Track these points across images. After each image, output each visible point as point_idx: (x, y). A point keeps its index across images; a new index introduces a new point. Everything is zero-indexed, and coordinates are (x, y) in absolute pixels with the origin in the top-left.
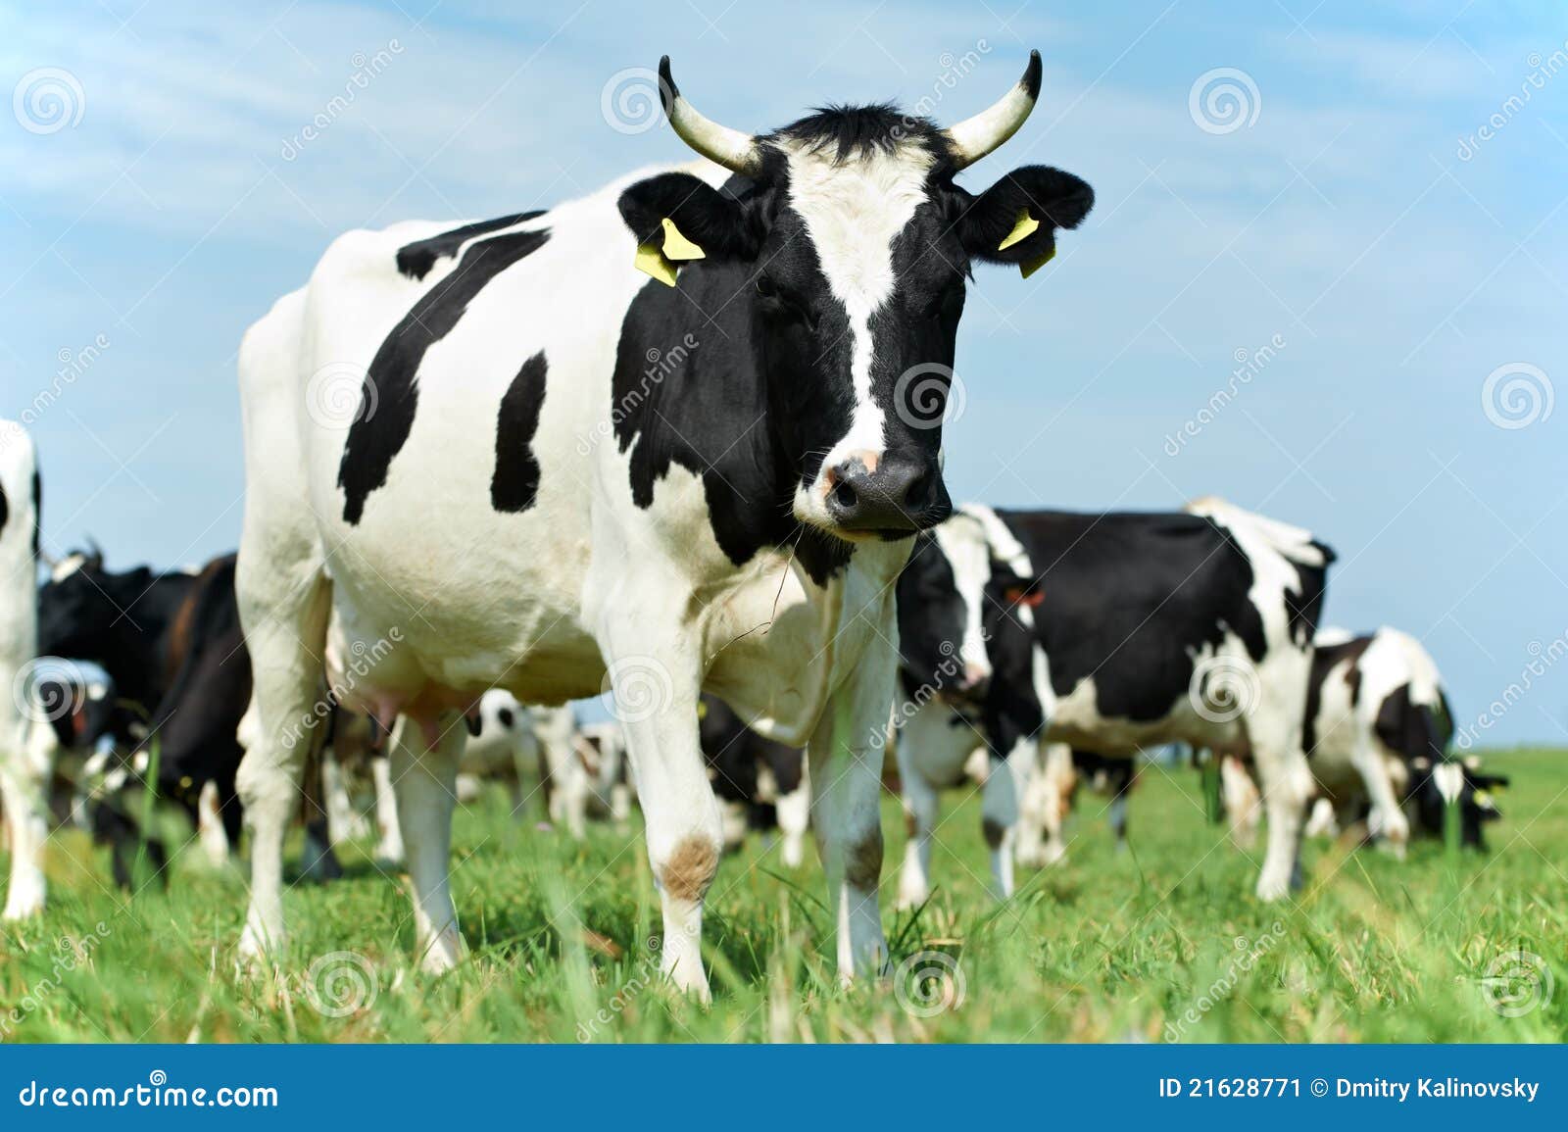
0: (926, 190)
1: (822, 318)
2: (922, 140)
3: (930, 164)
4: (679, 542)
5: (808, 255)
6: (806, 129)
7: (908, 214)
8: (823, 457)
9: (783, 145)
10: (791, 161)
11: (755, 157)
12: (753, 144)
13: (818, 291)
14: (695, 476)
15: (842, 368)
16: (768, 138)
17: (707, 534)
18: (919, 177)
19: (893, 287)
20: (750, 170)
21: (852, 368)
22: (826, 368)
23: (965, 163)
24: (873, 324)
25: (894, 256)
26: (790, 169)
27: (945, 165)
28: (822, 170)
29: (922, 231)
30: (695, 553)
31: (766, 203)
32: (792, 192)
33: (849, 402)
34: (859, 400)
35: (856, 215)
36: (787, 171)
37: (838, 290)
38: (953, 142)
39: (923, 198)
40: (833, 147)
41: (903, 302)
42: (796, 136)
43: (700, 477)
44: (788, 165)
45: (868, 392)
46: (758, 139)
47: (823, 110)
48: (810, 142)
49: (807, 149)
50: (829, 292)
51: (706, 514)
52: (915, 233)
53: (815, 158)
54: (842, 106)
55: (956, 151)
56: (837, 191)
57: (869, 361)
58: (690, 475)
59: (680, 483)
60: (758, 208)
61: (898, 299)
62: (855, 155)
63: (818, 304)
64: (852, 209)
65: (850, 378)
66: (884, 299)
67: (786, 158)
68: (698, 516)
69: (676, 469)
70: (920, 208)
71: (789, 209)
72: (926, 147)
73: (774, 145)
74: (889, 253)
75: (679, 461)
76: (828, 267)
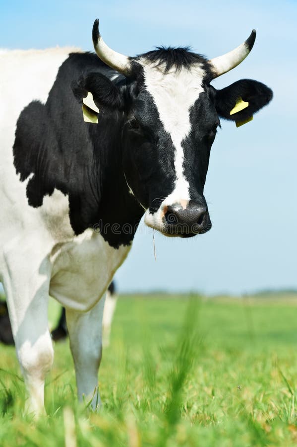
0: (203, 87)
1: (160, 140)
2: (201, 65)
3: (204, 75)
4: (53, 223)
5: (155, 112)
6: (152, 56)
7: (197, 97)
8: (162, 201)
9: (142, 62)
10: (145, 69)
11: (129, 67)
12: (128, 61)
13: (159, 128)
14: (65, 195)
15: (169, 163)
16: (135, 58)
17: (67, 220)
18: (200, 81)
19: (191, 129)
20: (126, 71)
21: (175, 163)
22: (161, 162)
23: (217, 76)
24: (183, 144)
25: (191, 115)
26: (144, 73)
27: (209, 76)
28: (159, 75)
29: (202, 104)
30: (60, 229)
31: (132, 87)
32: (146, 83)
33: (173, 178)
34: (178, 177)
35: (174, 96)
36: (143, 74)
37: (167, 128)
38: (212, 66)
39: (202, 90)
40: (164, 65)
41: (194, 135)
42: (148, 59)
43: (67, 196)
44: (144, 71)
45: (182, 174)
46: (130, 58)
47: (159, 48)
48: (154, 62)
49: (153, 65)
50: (163, 128)
51: (68, 212)
52: (199, 105)
53: (155, 69)
54: (167, 47)
55: (214, 70)
56: (167, 85)
57: (182, 160)
58: (63, 195)
59: (58, 198)
60: (128, 89)
61: (192, 134)
62: (173, 69)
63: (159, 133)
64: (172, 93)
65: (173, 167)
66: (187, 134)
67: (143, 68)
68: (64, 213)
69: (57, 192)
70: (201, 94)
71: (146, 91)
72: (203, 68)
73: (138, 62)
74: (189, 113)
75: (58, 189)
76: (162, 118)
